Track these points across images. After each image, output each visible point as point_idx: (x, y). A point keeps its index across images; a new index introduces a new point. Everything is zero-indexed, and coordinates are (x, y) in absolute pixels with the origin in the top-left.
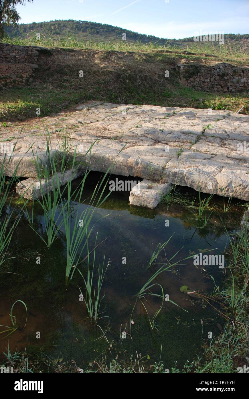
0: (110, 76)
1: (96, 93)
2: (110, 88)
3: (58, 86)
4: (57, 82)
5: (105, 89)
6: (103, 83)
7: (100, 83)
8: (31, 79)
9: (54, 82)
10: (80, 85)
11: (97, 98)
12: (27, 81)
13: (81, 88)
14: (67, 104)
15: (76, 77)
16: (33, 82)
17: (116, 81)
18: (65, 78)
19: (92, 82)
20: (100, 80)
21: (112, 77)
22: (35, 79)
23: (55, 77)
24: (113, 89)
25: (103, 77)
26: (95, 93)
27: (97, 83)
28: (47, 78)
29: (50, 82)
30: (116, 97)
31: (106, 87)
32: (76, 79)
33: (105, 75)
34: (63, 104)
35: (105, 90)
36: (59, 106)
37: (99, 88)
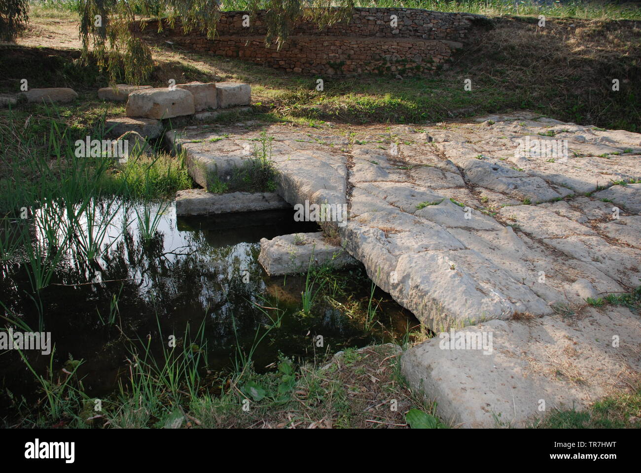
0: (585, 69)
1: (544, 99)
2: (577, 93)
3: (481, 80)
4: (482, 73)
5: (565, 92)
6: (565, 82)
7: (560, 82)
8: (446, 66)
9: (477, 73)
10: (520, 82)
11: (539, 108)
12: (439, 68)
13: (517, 87)
14: (470, 110)
15: (517, 67)
16: (447, 70)
17: (595, 80)
18: (498, 67)
19: (545, 78)
20: (561, 75)
21: (588, 71)
22: (452, 66)
23: (482, 65)
24: (581, 95)
25: (570, 71)
26: (542, 99)
27: (555, 80)
28: (469, 65)
29: (470, 73)
30: (583, 110)
31: (568, 90)
32: (516, 71)
33: (575, 68)
34: (462, 111)
35: (564, 95)
36: (451, 112)
37: (554, 91)
